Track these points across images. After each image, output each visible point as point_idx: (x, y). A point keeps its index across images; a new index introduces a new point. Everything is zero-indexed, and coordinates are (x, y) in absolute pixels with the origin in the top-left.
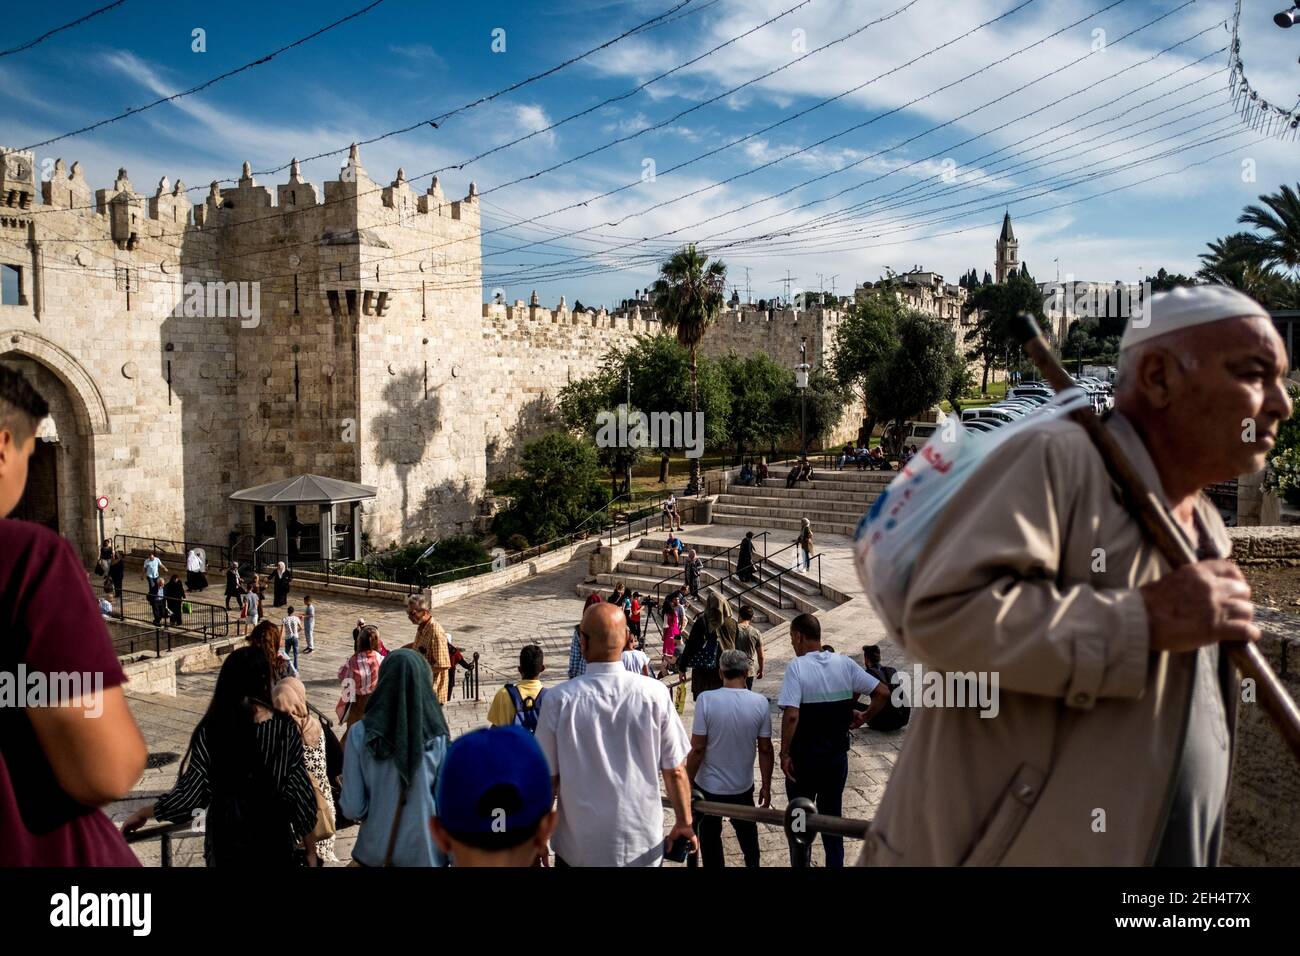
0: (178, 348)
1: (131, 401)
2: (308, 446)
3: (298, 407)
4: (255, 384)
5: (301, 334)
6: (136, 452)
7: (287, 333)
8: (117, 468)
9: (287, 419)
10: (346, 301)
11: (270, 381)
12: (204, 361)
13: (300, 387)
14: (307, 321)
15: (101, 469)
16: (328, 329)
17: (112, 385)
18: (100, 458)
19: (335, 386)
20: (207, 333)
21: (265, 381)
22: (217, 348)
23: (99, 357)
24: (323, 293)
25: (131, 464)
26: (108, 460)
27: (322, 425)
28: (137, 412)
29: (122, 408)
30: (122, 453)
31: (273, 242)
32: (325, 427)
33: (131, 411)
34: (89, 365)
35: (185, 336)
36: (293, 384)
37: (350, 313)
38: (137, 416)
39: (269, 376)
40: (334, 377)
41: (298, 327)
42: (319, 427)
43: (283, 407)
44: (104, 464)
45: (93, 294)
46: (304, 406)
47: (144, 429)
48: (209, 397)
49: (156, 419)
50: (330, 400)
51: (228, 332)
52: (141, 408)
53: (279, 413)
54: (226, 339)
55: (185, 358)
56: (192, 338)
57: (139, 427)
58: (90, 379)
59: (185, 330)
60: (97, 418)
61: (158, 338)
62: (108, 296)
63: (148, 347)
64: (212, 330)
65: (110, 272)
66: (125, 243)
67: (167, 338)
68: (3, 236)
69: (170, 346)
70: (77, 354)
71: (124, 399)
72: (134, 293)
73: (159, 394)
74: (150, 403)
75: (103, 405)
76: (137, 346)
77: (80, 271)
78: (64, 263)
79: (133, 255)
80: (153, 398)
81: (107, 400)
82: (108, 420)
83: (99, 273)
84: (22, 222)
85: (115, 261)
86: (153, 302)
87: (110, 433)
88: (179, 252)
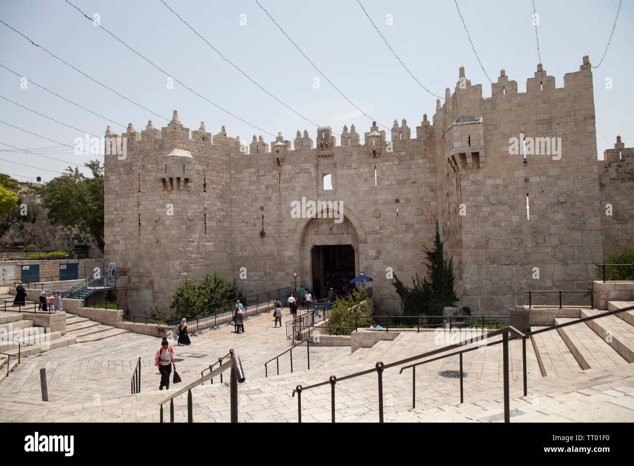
0: (402, 201)
1: (377, 228)
2: (452, 251)
3: (450, 229)
4: (441, 217)
5: (449, 186)
6: (379, 252)
8: (370, 259)
9: (448, 236)
11: (444, 215)
12: (418, 206)
14: (450, 178)
15: (363, 260)
16: (455, 181)
17: (368, 221)
18: (362, 254)
20: (419, 192)
22: (425, 199)
23: (361, 209)
24: (447, 160)
25: (377, 258)
26: (366, 256)
27: (455, 239)
28: (380, 233)
29: (372, 231)
30: (372, 253)
33: (376, 233)
34: (357, 212)
35: (406, 195)
36: (449, 216)
37: (458, 169)
38: (380, 235)
39: (444, 212)
41: (448, 182)
43: (447, 229)
44: (364, 257)
45: (359, 180)
47: (384, 242)
48: (421, 225)
49: (390, 237)
50: (456, 224)
51: (432, 190)
52: (382, 231)
54: (431, 194)
55: (406, 206)
56: (410, 196)
57: (381, 240)
58: (358, 219)
59: (406, 192)
60: (361, 236)
61: (391, 197)
62: (366, 180)
63: (386, 203)
64: (422, 189)
65: (367, 170)
66: (372, 155)
67: (396, 197)
68: (323, 162)
69: (397, 201)
70: (352, 208)
71: (374, 227)
72: (379, 177)
73: (392, 225)
74: (387, 229)
75: (364, 230)
76: (380, 202)
77: (353, 171)
78: (346, 169)
79: (378, 160)
80: (388, 227)
81: (366, 228)
82: (366, 237)
83: (362, 170)
84: (329, 155)
85: (369, 164)
86: (388, 180)
87: (367, 243)
88: (403, 153)
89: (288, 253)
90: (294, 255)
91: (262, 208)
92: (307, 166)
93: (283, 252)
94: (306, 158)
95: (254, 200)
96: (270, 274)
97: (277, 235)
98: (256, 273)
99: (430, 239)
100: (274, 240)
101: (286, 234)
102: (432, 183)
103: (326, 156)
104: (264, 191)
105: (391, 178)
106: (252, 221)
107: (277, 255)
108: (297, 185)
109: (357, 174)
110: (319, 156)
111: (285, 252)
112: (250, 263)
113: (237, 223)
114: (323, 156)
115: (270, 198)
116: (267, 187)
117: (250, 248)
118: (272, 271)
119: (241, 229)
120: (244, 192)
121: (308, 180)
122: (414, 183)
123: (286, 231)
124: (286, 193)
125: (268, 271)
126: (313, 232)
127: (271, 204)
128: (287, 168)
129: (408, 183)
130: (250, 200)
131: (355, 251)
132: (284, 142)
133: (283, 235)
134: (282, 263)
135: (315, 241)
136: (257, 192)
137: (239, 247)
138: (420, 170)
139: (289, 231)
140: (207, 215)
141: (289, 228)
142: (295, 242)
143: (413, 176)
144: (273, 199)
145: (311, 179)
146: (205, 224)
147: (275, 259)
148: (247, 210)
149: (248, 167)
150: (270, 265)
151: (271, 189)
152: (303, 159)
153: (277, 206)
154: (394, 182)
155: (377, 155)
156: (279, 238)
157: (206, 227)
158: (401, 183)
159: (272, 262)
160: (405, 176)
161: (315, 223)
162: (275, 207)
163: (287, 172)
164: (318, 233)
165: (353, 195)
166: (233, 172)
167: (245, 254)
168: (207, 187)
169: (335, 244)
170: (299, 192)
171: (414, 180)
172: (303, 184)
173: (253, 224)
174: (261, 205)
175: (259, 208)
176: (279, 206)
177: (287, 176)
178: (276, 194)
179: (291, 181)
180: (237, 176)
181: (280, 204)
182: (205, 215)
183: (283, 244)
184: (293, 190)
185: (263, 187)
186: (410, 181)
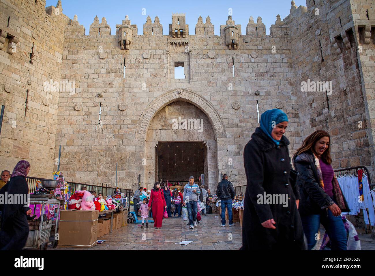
0: (262, 94)
1: (237, 121)
2: (338, 138)
3: (330, 116)
4: (307, 109)
5: (326, 71)
6: (240, 147)
7: (319, 74)
8: (230, 155)
9: (325, 125)
10: (347, 38)
11: (314, 105)
12: (278, 100)
13: (329, 103)
14: (329, 63)
15: (221, 155)
16: (340, 62)
17: (226, 113)
18: (220, 150)
19: (349, 95)
20: (278, 86)
21: (311, 105)
22: (285, 93)
23: (219, 99)
24: (332, 39)
26: (225, 151)
27: (345, 123)
28: (240, 127)
29: (232, 124)
30: (233, 148)
31: (307, 30)
32: (347, 123)
33: (237, 126)
34: (214, 103)
35: (266, 88)
36: (326, 103)
37: (352, 46)
38: (240, 129)
39: (313, 102)
40: (348, 90)
41: (324, 68)
42: (343, 124)
43: (322, 118)
44: (223, 153)
45: (216, 70)
46: (333, 114)
47: (245, 135)
49: (251, 130)
50: (347, 105)
51: (291, 84)
52: (243, 124)
53: (321, 121)
54: (291, 88)
55: (267, 99)
56: (270, 89)
57: (242, 134)
58: (215, 110)
59: (265, 85)
60: (219, 129)
61: (250, 89)
62: (223, 71)
63: (245, 94)
64: (282, 84)
65: (224, 60)
66: (230, 46)
67: (255, 89)
68: (176, 50)
69: (257, 94)
70: (208, 98)
71: (233, 120)
72: (237, 68)
73: (252, 117)
74: (247, 122)
75: (222, 123)
76: (239, 93)
77: (209, 61)
78: (202, 58)
79: (236, 52)
80: (249, 120)
81: (224, 120)
82: (225, 131)
83: (219, 60)
84: (183, 43)
85: (227, 55)
86: (247, 72)
87: (226, 137)
88: (260, 48)
89: (131, 148)
90: (138, 150)
91: (99, 96)
92: (158, 52)
93: (124, 147)
94: (156, 44)
95: (89, 86)
96: (105, 174)
97: (118, 127)
98: (87, 173)
99: (293, 134)
100: (114, 132)
101: (129, 126)
102: (290, 77)
103: (179, 44)
104: (104, 76)
105: (250, 70)
106: (86, 109)
107: (117, 150)
108: (145, 71)
109: (213, 64)
110: (172, 43)
111: (127, 147)
112: (79, 161)
113: (65, 111)
114: (175, 44)
115: (110, 84)
116: (108, 72)
117: (80, 142)
118: (108, 171)
119: (70, 118)
120: (78, 76)
121: (158, 66)
122: (273, 76)
123: (130, 122)
124: (132, 79)
125: (104, 170)
126: (159, 127)
127: (112, 90)
128: (133, 52)
129: (267, 75)
130: (85, 85)
131: (208, 148)
132: (132, 25)
133: (125, 126)
134: (122, 161)
135: (161, 136)
136: (96, 76)
137: (66, 140)
138: (278, 64)
139: (133, 122)
140: (30, 93)
141: (134, 119)
142: (139, 135)
143: (272, 69)
144: (115, 85)
145: (162, 66)
146: (26, 102)
147: (113, 156)
148: (81, 97)
149: (84, 48)
150: (106, 164)
151: (113, 74)
152: (153, 44)
153: (119, 94)
154: (253, 74)
155: (235, 46)
156: (120, 131)
157: (26, 106)
158: (260, 75)
159: (109, 159)
160: (264, 69)
161: (162, 116)
162: (116, 95)
163: (134, 57)
164: (165, 128)
165: (209, 85)
166: (66, 52)
167: (73, 149)
168: (34, 58)
169: (185, 140)
170: (147, 78)
171: (273, 74)
172: (152, 70)
173: (87, 113)
174: (99, 91)
175: (96, 94)
176: (122, 93)
177: (133, 61)
178: (120, 80)
179: (138, 66)
180: (70, 57)
181: (123, 91)
182: (27, 92)
183: (124, 137)
184: (140, 76)
185: (103, 71)
186: (269, 75)
